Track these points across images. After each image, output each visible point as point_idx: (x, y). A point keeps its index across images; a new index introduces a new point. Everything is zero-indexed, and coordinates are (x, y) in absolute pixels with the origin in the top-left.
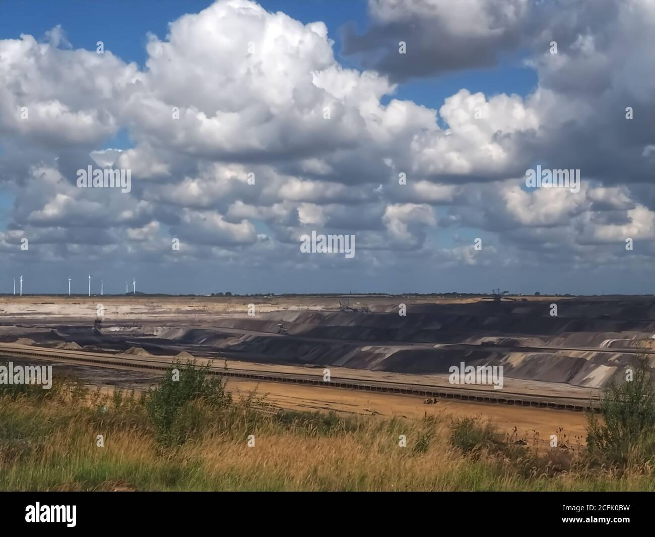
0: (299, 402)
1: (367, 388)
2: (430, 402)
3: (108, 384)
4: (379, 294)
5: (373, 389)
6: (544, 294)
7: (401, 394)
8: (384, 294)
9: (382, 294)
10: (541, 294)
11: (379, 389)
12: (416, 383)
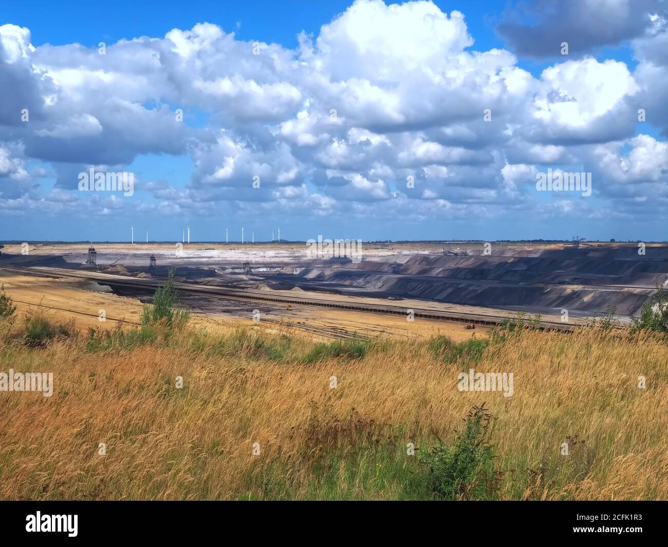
0: (365, 326)
1: (426, 316)
2: (469, 328)
3: (224, 312)
4: (477, 241)
5: (430, 317)
6: (618, 241)
7: (450, 321)
8: (481, 241)
9: (479, 241)
10: (616, 241)
11: (434, 317)
12: (469, 313)
